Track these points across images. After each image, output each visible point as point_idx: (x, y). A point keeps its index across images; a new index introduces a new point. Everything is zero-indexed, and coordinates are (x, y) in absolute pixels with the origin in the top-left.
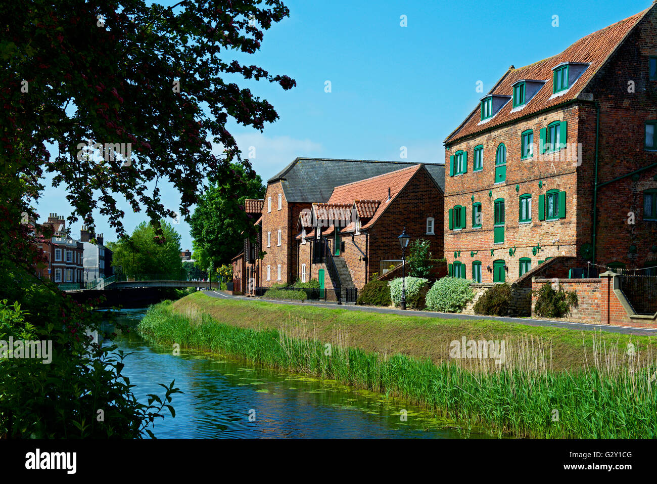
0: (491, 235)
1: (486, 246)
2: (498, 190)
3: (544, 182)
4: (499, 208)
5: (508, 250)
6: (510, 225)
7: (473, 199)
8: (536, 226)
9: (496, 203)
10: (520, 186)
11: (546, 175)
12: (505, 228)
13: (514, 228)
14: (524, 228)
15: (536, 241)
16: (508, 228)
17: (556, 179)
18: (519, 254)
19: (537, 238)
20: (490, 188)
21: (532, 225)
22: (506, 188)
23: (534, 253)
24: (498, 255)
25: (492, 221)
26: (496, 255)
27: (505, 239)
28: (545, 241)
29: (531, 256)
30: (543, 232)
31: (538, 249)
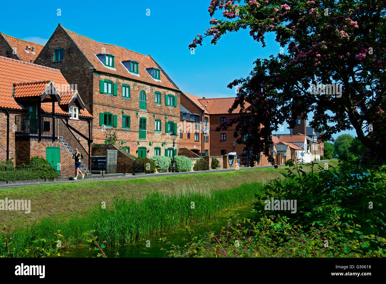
0: (137, 135)
1: (134, 139)
2: (142, 113)
3: (167, 117)
4: (143, 122)
5: (149, 143)
6: (149, 131)
7: (123, 113)
8: (163, 134)
9: (141, 119)
10: (155, 115)
11: (168, 114)
12: (147, 132)
13: (152, 133)
14: (158, 134)
15: (163, 140)
16: (148, 133)
17: (173, 117)
18: (155, 145)
19: (164, 139)
20: (137, 111)
21: (161, 133)
22: (147, 114)
23: (162, 145)
24: (141, 145)
25: (138, 128)
26: (140, 145)
27: (147, 138)
28: (167, 141)
29: (161, 146)
30: (166, 137)
31: (165, 144)
